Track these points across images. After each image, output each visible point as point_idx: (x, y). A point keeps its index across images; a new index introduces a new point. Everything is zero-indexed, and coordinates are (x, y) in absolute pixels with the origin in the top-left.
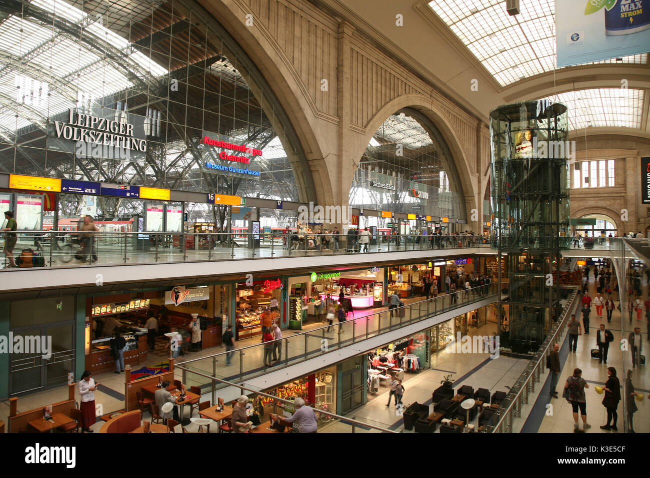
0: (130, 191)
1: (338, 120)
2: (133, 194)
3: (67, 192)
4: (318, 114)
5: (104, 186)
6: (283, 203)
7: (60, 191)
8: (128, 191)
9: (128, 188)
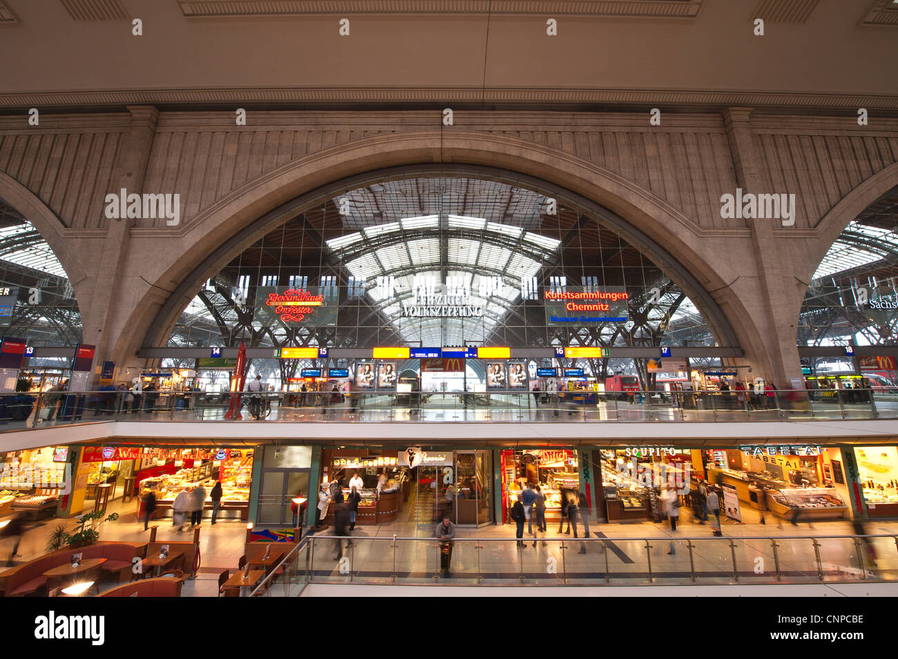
0: (468, 353)
1: (749, 231)
2: (471, 355)
3: (414, 357)
4: (703, 233)
5: (444, 350)
6: (671, 350)
7: (408, 357)
8: (467, 353)
9: (467, 350)
